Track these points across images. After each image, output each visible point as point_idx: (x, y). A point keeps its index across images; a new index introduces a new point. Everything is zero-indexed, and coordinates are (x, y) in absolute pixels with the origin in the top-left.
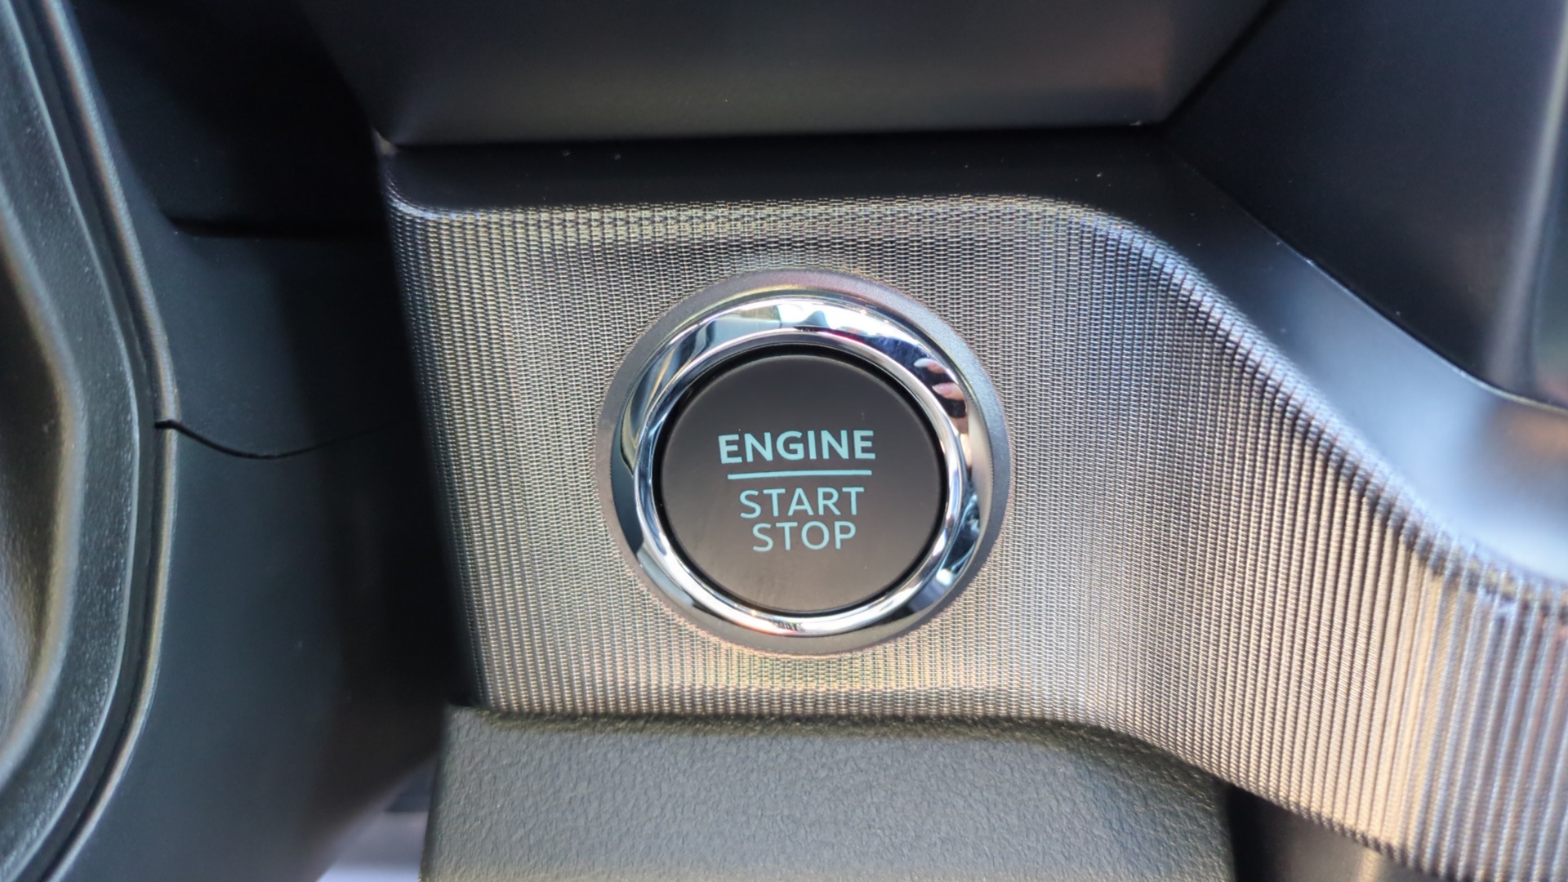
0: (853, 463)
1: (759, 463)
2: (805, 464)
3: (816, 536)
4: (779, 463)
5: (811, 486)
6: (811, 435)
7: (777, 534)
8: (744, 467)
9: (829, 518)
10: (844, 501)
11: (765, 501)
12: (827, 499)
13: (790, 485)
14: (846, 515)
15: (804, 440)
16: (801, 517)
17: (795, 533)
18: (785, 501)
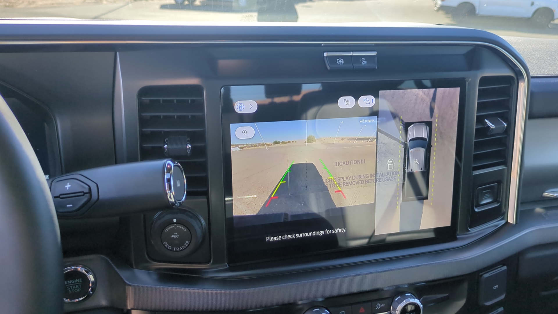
0: (80, 282)
1: (69, 284)
2: (75, 283)
3: (76, 290)
4: (72, 283)
5: (75, 285)
6: (75, 280)
7: (72, 291)
8: (68, 284)
9: (78, 288)
10: (79, 286)
11: (70, 288)
12: (77, 287)
13: (73, 286)
14: (79, 288)
15: (74, 281)
16: (74, 289)
17: (74, 290)
18: (72, 287)
